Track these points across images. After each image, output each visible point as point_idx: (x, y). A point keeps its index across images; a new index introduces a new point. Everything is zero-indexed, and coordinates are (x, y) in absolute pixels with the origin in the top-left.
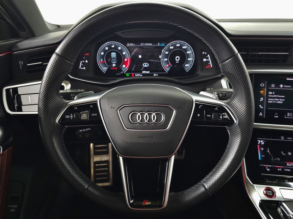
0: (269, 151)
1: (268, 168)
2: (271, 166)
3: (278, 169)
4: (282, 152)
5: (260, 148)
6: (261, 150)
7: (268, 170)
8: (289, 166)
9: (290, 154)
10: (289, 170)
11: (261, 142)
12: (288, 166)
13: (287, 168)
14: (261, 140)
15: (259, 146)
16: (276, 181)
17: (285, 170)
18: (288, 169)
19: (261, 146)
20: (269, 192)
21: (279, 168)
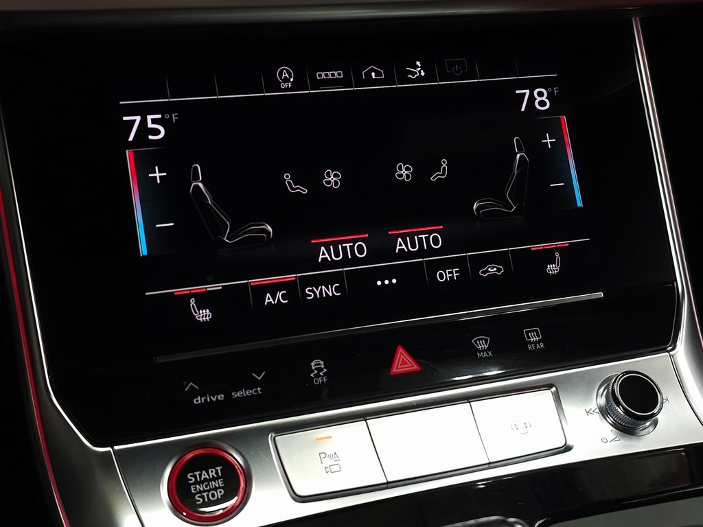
0: (201, 185)
1: (204, 300)
2: (217, 287)
3: (269, 299)
4: (287, 178)
5: (144, 167)
6: (147, 186)
7: (204, 315)
8: (334, 264)
9: (332, 179)
10: (331, 291)
11: (143, 122)
12: (326, 264)
13: (317, 281)
14: (143, 111)
15: (136, 156)
16: (253, 384)
17: (311, 293)
18: (326, 280)
19: (150, 154)
20: (205, 475)
21: (273, 289)
